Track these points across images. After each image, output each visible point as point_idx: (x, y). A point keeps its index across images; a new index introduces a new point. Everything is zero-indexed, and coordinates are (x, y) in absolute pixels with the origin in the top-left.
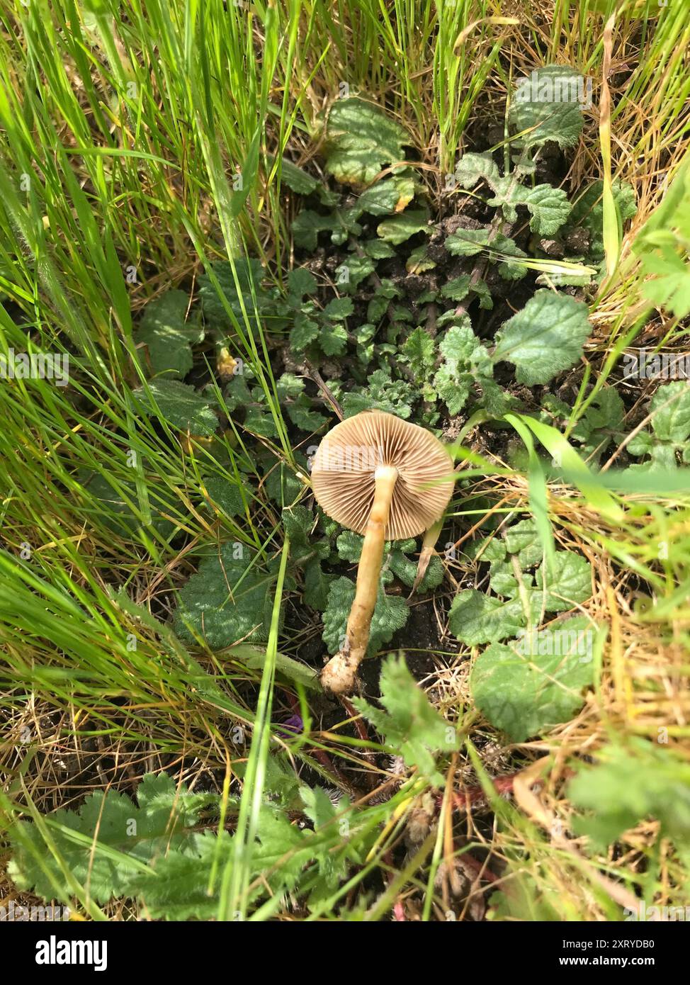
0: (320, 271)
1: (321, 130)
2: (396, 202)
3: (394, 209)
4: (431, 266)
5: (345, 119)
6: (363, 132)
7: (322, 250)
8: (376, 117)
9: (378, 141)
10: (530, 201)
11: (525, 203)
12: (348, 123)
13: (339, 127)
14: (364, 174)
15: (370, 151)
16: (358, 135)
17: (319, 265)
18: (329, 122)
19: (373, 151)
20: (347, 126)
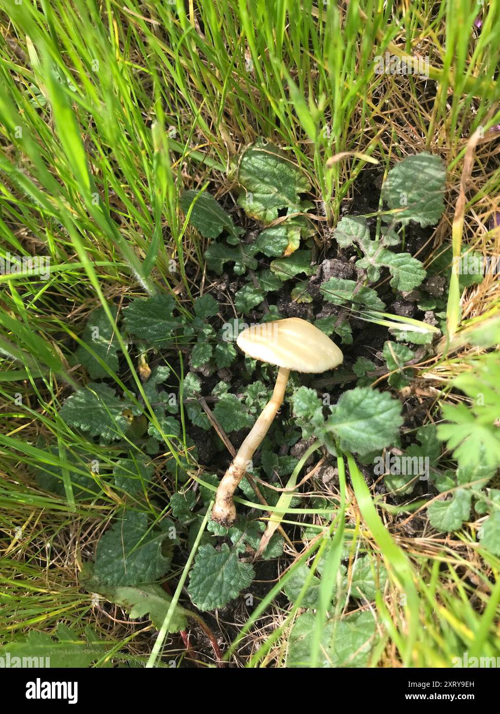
0: (225, 292)
1: (235, 174)
2: (285, 248)
3: (283, 253)
4: (309, 300)
5: (253, 166)
6: (267, 179)
7: (226, 277)
8: (280, 165)
9: (278, 187)
10: (393, 265)
11: (388, 265)
12: (256, 170)
13: (249, 172)
14: (265, 215)
15: (271, 195)
16: (263, 181)
17: (223, 288)
18: (241, 166)
19: (275, 195)
20: (255, 173)
